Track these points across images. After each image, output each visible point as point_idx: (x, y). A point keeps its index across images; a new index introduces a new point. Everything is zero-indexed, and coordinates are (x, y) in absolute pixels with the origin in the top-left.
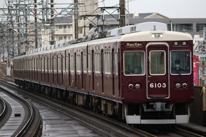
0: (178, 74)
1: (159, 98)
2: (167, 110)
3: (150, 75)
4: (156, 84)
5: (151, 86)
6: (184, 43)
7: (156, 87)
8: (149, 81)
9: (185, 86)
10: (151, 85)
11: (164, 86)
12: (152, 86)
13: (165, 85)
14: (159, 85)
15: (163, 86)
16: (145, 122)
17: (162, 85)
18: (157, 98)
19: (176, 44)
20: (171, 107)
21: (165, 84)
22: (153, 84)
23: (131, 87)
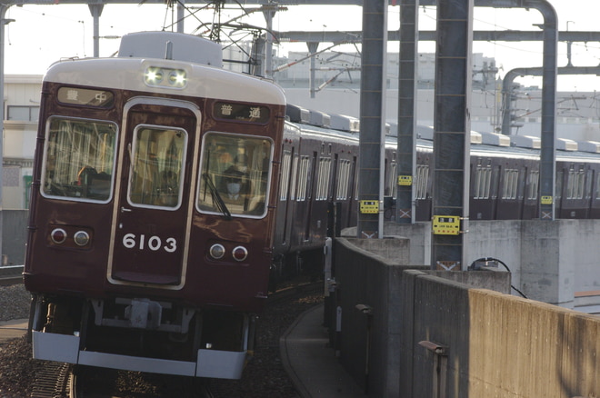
0: (222, 214)
1: (149, 286)
2: (172, 328)
3: (129, 207)
4: (142, 237)
5: (125, 241)
6: (255, 113)
7: (142, 247)
8: (121, 226)
9: (240, 254)
10: (128, 241)
11: (171, 247)
12: (129, 243)
13: (174, 245)
14: (155, 243)
15: (166, 248)
16: (91, 359)
17: (164, 243)
18: (142, 286)
19: (227, 110)
20: (187, 319)
21: (173, 241)
22: (133, 236)
23: (58, 237)
